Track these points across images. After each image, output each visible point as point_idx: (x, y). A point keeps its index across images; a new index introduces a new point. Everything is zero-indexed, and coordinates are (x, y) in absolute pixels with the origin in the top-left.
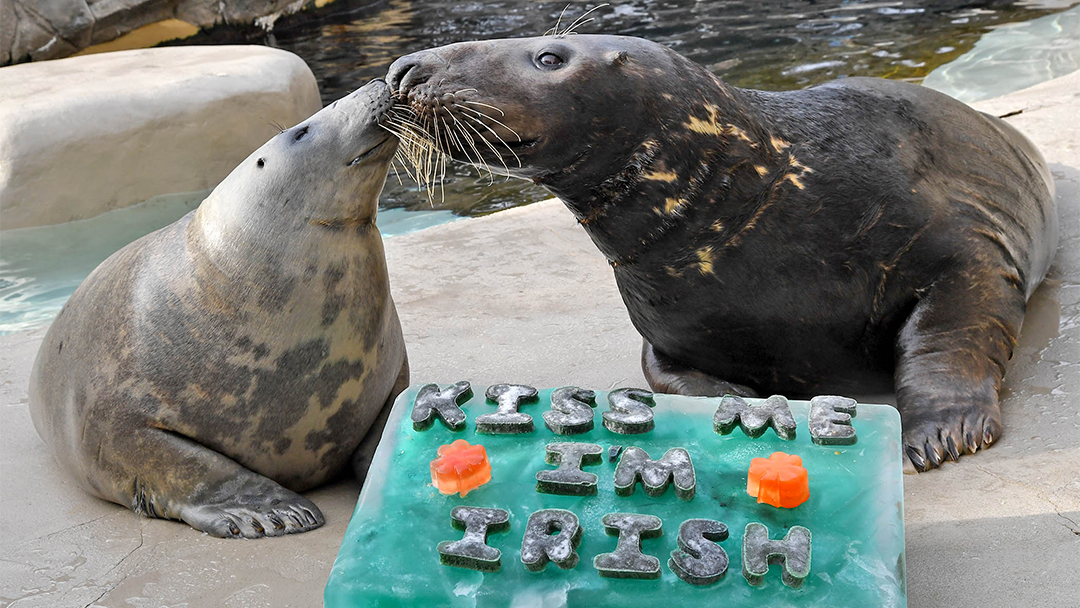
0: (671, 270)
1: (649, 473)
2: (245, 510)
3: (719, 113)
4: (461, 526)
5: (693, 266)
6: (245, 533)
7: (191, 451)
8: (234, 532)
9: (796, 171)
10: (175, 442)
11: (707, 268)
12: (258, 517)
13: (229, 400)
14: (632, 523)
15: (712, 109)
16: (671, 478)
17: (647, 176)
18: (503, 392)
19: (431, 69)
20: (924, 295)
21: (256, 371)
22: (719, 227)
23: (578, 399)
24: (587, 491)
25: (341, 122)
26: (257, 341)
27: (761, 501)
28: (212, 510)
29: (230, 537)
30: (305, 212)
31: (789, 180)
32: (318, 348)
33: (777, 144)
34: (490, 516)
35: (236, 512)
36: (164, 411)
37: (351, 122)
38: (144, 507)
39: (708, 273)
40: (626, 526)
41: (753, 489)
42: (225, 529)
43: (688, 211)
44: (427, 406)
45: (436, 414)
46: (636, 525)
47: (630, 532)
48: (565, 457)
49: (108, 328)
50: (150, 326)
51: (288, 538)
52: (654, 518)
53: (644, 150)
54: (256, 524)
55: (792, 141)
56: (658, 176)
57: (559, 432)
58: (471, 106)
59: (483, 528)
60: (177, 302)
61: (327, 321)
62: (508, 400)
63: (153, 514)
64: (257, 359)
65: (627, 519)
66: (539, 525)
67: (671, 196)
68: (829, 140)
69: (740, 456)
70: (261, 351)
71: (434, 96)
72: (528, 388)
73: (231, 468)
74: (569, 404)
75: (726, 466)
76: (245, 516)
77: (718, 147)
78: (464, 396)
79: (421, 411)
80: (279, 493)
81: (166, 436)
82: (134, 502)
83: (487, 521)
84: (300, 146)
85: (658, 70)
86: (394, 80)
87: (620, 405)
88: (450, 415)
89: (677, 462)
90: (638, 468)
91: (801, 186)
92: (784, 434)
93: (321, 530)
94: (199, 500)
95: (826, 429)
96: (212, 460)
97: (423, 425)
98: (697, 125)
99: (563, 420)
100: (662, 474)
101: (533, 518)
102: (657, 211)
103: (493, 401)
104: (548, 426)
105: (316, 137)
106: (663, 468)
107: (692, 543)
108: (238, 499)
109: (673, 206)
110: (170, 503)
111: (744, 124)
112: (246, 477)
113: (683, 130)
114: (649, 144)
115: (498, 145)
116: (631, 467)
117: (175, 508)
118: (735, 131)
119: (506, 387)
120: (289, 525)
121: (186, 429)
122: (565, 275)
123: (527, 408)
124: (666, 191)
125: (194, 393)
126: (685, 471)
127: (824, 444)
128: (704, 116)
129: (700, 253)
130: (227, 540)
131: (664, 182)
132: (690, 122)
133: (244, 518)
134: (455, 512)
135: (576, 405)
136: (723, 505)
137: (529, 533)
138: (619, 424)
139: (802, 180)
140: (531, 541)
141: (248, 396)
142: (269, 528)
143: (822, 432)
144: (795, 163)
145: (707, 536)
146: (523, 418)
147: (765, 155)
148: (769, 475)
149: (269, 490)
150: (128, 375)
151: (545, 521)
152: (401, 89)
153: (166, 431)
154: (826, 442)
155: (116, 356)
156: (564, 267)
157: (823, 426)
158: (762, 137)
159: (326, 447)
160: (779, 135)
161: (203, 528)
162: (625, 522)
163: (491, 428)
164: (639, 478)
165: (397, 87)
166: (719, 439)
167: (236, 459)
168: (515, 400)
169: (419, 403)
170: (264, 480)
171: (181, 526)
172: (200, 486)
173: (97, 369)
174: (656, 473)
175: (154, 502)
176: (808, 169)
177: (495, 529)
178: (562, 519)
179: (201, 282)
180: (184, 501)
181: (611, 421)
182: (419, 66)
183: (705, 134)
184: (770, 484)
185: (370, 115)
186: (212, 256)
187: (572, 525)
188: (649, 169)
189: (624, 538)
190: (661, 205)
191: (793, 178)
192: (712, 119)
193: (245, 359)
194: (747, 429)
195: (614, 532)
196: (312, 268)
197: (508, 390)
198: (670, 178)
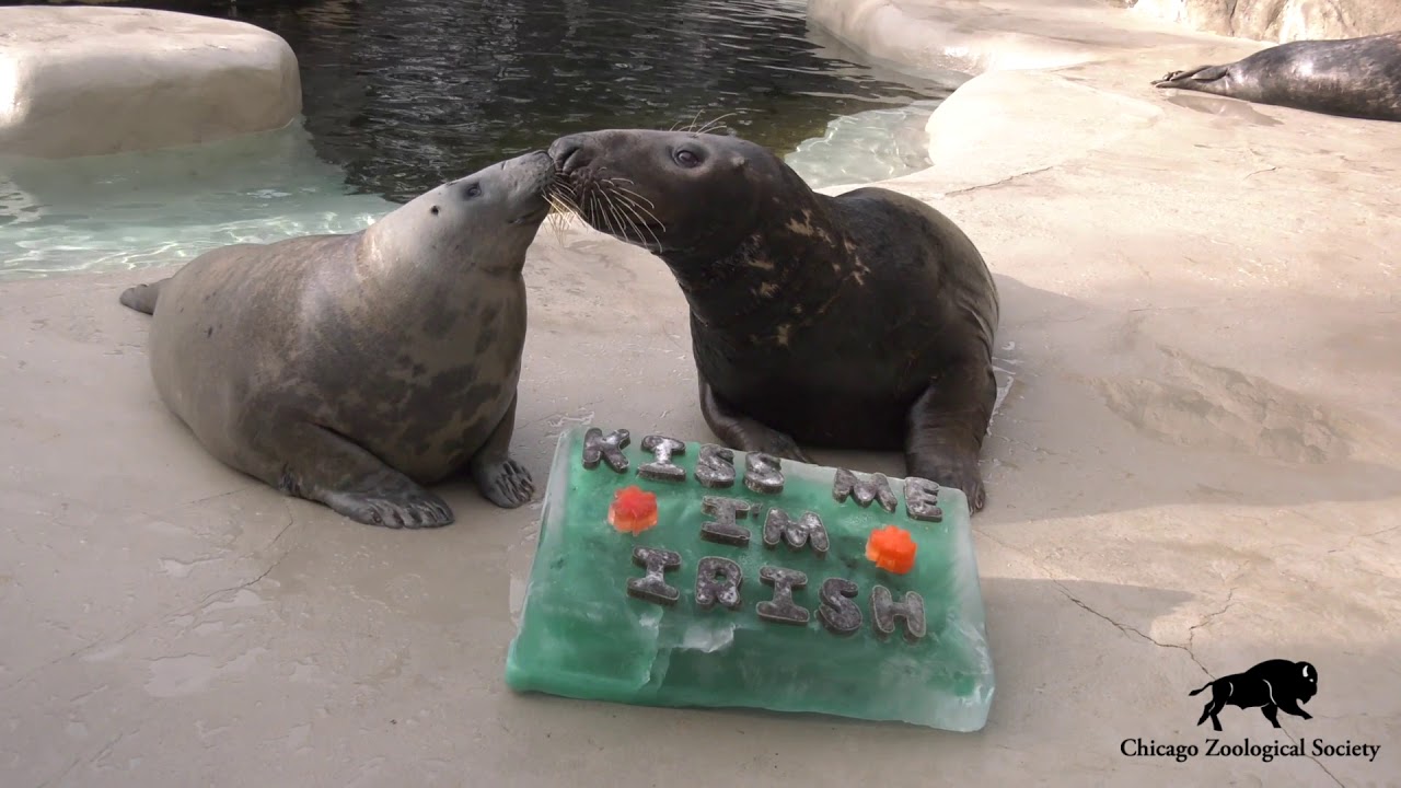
0: (754, 338)
1: (792, 533)
2: (386, 502)
3: (811, 217)
4: (642, 565)
5: (772, 337)
6: (387, 523)
7: (345, 446)
8: (376, 520)
9: (859, 269)
10: (330, 437)
11: (783, 340)
12: (399, 509)
13: (384, 407)
14: (784, 576)
15: (807, 213)
16: (809, 538)
17: (751, 263)
18: (658, 444)
19: (591, 152)
20: (936, 380)
21: (413, 386)
22: (799, 309)
23: (722, 457)
24: (741, 543)
25: (510, 186)
26: (417, 360)
27: (878, 566)
28: (356, 498)
29: (372, 524)
30: (472, 259)
31: (854, 277)
32: (468, 372)
33: (848, 245)
34: (666, 557)
35: (378, 503)
36: (325, 411)
37: (519, 188)
38: (290, 488)
39: (783, 345)
40: (779, 579)
41: (871, 554)
42: (369, 516)
43: (778, 295)
44: (596, 448)
45: (604, 457)
46: (788, 579)
47: (783, 585)
48: (721, 511)
49: (274, 330)
50: (319, 335)
51: (424, 532)
52: (801, 574)
53: (751, 241)
54: (396, 516)
55: (858, 245)
56: (759, 264)
57: (708, 485)
58: (623, 193)
59: (661, 568)
60: (344, 316)
61: (479, 350)
62: (663, 450)
63: (296, 493)
64: (415, 374)
65: (780, 572)
66: (709, 570)
67: (767, 281)
68: (882, 247)
69: (854, 523)
70: (419, 369)
71: (593, 179)
72: (678, 441)
73: (375, 464)
74: (715, 462)
75: (844, 530)
76: (386, 507)
77: (808, 245)
78: (625, 443)
79: (591, 453)
80: (414, 489)
81: (324, 433)
82: (281, 481)
83: (664, 562)
84: (473, 202)
85: (770, 176)
86: (560, 159)
87: (757, 467)
88: (614, 457)
89: (812, 526)
90: (782, 527)
91: (861, 282)
92: (888, 508)
93: (451, 527)
94: (343, 488)
95: (921, 508)
96: (361, 456)
97: (590, 465)
98: (796, 227)
99: (713, 475)
100: (802, 535)
101: (702, 563)
102: (754, 291)
103: (649, 449)
104: (697, 478)
105: (487, 196)
106: (802, 529)
107: (833, 599)
108: (379, 490)
109: (766, 289)
110: (316, 488)
111: (828, 228)
112: (384, 472)
113: (783, 228)
114: (756, 238)
115: (640, 225)
116: (776, 526)
117: (320, 492)
118: (822, 233)
119: (659, 440)
120: (425, 520)
121: (341, 427)
122: (577, 294)
123: (677, 459)
124: (763, 276)
125: (352, 398)
126: (820, 535)
127: (918, 519)
128: (801, 219)
129: (781, 329)
130: (369, 527)
131: (762, 269)
132: (790, 224)
133: (386, 509)
134: (636, 551)
135: (720, 463)
136: (849, 566)
137: (701, 577)
138: (759, 485)
139: (862, 278)
140: (703, 584)
141: (401, 405)
142: (408, 520)
143: (919, 509)
144: (858, 263)
145: (843, 593)
146: (675, 468)
147: (840, 254)
148: (889, 545)
149: (404, 486)
150: (294, 375)
151: (713, 567)
152: (565, 168)
153: (321, 427)
154: (920, 518)
155: (284, 356)
156: (576, 286)
157: (919, 505)
158: (839, 239)
159: (455, 453)
160: (850, 240)
161: (344, 512)
162: (779, 575)
163: (651, 476)
164: (783, 536)
165: (561, 166)
166: (836, 505)
167: (380, 457)
168: (669, 452)
169: (588, 445)
170: (400, 476)
171: (323, 508)
172: (347, 477)
173: (262, 365)
174: (798, 533)
175: (300, 484)
176: (867, 269)
177: (670, 569)
178: (727, 567)
179: (370, 303)
180: (331, 488)
181: (751, 481)
182: (582, 150)
183: (801, 234)
184: (884, 553)
185: (537, 186)
186: (381, 283)
187: (736, 573)
188: (752, 256)
189: (779, 590)
190: (758, 287)
191: (857, 275)
192: (807, 222)
193: (406, 375)
194: (860, 501)
195: (770, 583)
196: (473, 306)
197: (661, 442)
198: (768, 266)
